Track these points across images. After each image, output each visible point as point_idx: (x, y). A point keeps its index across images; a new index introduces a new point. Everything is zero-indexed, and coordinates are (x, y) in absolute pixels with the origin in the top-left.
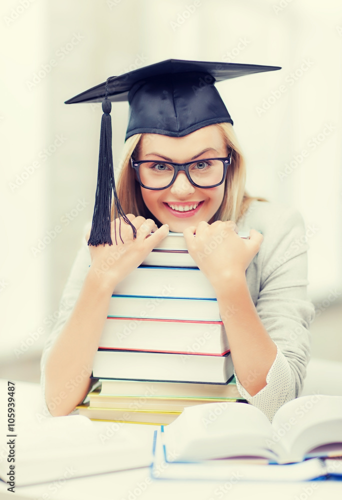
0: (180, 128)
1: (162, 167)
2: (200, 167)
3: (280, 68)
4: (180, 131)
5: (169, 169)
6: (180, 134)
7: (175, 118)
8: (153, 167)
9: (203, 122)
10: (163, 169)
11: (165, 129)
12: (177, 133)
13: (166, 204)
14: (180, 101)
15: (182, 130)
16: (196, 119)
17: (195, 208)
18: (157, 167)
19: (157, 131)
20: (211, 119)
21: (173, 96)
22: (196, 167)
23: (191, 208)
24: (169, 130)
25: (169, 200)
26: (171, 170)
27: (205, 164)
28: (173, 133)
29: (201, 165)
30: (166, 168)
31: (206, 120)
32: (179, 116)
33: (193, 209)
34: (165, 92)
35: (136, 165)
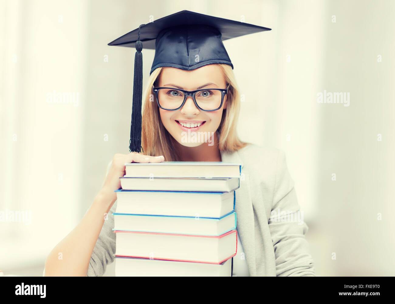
0: (191, 64)
1: (176, 93)
2: (204, 95)
3: (270, 29)
4: (190, 66)
5: (181, 95)
6: (190, 68)
7: (187, 56)
8: (169, 93)
9: (208, 61)
10: (176, 95)
11: (179, 64)
12: (187, 67)
13: (178, 122)
14: (192, 44)
15: (192, 66)
16: (203, 58)
17: (199, 125)
18: (172, 93)
19: (174, 65)
20: (215, 60)
21: (187, 40)
22: (201, 95)
23: (196, 126)
24: (182, 65)
25: (179, 119)
26: (182, 96)
27: (208, 92)
28: (185, 67)
29: (205, 94)
30: (179, 94)
31: (211, 60)
32: (190, 55)
33: (197, 126)
34: (182, 38)
35: (156, 90)
